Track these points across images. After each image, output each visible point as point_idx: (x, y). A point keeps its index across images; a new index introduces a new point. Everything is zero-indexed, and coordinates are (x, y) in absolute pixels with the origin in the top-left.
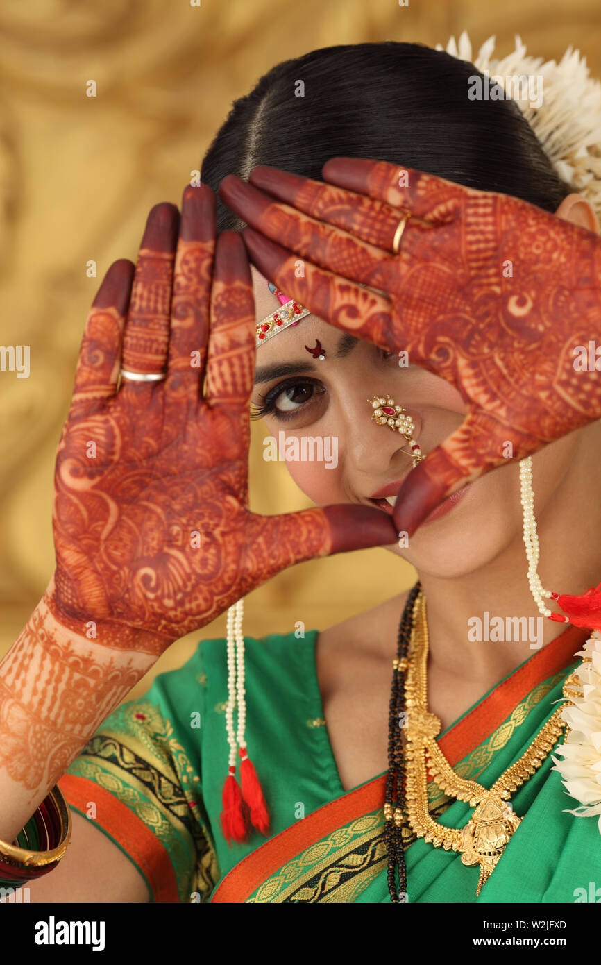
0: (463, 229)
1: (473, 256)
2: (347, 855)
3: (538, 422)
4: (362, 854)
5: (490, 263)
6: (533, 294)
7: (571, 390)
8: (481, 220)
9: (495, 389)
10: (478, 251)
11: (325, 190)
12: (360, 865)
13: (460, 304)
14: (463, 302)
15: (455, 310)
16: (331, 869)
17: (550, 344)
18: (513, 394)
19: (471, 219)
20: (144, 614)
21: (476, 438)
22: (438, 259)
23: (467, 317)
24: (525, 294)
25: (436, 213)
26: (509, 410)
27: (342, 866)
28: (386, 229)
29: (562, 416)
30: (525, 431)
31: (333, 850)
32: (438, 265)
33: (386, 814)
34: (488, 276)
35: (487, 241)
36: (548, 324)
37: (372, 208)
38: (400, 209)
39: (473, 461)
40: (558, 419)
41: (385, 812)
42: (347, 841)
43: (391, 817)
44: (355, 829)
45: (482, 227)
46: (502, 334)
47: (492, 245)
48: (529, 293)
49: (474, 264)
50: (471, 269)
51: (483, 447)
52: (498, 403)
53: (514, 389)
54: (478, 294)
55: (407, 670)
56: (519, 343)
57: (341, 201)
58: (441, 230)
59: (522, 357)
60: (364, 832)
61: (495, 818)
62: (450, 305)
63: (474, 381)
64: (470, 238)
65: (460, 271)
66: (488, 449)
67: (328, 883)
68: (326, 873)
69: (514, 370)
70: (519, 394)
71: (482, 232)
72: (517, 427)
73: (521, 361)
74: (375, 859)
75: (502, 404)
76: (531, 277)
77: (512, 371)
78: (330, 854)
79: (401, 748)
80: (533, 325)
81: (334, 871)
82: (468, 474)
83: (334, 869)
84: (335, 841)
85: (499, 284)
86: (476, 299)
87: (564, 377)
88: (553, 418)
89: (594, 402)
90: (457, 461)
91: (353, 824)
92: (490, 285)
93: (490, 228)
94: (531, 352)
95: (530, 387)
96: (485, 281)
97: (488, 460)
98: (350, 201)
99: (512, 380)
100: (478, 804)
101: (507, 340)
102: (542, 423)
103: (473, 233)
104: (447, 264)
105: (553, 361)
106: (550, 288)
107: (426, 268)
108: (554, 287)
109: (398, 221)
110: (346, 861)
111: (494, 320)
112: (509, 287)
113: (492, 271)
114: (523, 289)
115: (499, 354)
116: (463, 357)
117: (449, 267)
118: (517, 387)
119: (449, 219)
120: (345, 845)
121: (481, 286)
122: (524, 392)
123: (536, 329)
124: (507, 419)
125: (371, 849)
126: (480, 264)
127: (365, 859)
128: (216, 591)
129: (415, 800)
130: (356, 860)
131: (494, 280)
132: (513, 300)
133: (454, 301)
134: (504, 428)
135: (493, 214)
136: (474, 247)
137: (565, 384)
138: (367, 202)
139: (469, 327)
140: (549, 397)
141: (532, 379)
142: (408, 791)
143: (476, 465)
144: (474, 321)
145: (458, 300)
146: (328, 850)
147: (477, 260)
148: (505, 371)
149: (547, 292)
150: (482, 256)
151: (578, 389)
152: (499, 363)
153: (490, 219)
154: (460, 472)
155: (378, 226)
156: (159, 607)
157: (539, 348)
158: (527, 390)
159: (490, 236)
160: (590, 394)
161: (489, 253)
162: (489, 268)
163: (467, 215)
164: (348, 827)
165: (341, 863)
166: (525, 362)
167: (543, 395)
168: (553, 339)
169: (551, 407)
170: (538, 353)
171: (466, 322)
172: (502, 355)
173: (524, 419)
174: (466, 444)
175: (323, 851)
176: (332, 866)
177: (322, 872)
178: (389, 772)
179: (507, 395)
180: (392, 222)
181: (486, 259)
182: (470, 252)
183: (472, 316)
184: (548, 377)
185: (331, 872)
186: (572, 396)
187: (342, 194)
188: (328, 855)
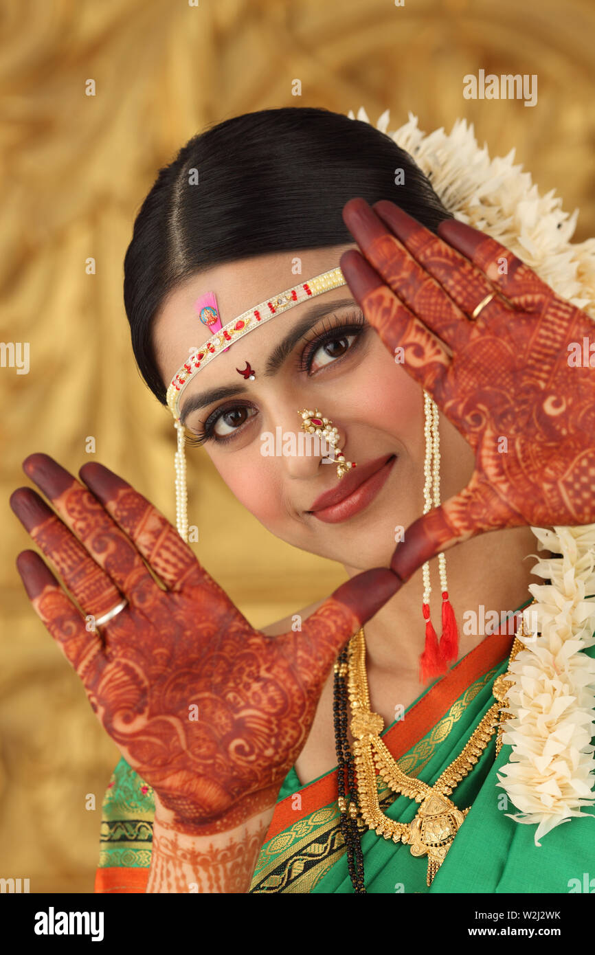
0: (540, 322)
1: (538, 348)
2: (309, 845)
3: (532, 507)
4: (323, 843)
5: (548, 360)
6: (570, 401)
7: (571, 492)
8: (557, 321)
9: (505, 466)
10: (544, 346)
11: (436, 242)
12: (322, 854)
13: (508, 383)
14: (511, 383)
15: (501, 387)
16: (295, 858)
17: (568, 448)
18: (520, 477)
19: (549, 317)
20: (256, 775)
21: (473, 504)
22: (507, 338)
23: (509, 397)
24: (564, 399)
25: (522, 300)
26: (511, 488)
27: (305, 855)
28: (476, 295)
29: (554, 510)
30: (518, 510)
31: (296, 840)
32: (505, 343)
33: (341, 807)
34: (541, 370)
35: (555, 340)
36: (572, 431)
37: (471, 272)
38: (494, 283)
39: (466, 524)
40: (550, 511)
41: (339, 805)
42: (308, 832)
43: (345, 809)
44: (314, 821)
45: (555, 328)
46: (529, 424)
47: (557, 345)
48: (567, 399)
49: (535, 355)
50: (531, 357)
51: (478, 514)
52: (503, 478)
53: (522, 472)
54: (526, 382)
55: (347, 674)
56: (541, 437)
57: (447, 256)
58: (521, 315)
59: (538, 449)
60: (323, 823)
61: (439, 812)
62: (499, 381)
63: (492, 453)
64: (543, 332)
65: (521, 356)
66: (481, 517)
67: (294, 871)
68: (291, 861)
69: (528, 458)
70: (526, 478)
71: (554, 332)
72: (512, 505)
73: (537, 452)
74: (335, 848)
75: (506, 481)
76: (576, 386)
77: (526, 458)
78: (293, 844)
79: (348, 747)
80: (558, 427)
81: (299, 860)
82: (459, 535)
83: (298, 857)
84: (297, 831)
85: (546, 381)
86: (522, 385)
87: (570, 479)
88: (547, 508)
89: (587, 510)
90: (451, 522)
91: (313, 816)
92: (539, 378)
93: (562, 331)
94: (550, 448)
95: (537, 476)
96: (536, 373)
97: (479, 525)
98: (454, 259)
99: (523, 465)
100: (423, 800)
101: (532, 431)
102: (535, 510)
103: (547, 329)
104: (512, 345)
105: (566, 462)
106: (587, 402)
107: (494, 342)
108: (591, 402)
109: (488, 293)
110: (308, 850)
111: (528, 409)
112: (553, 387)
113: (546, 367)
114: (564, 393)
115: (521, 440)
116: (492, 429)
117: (513, 349)
118: (526, 471)
119: (530, 309)
120: (306, 835)
121: (532, 376)
122: (531, 478)
123: (560, 430)
124: (507, 495)
125: (330, 838)
126: (540, 357)
127: (326, 848)
128: (295, 716)
129: (366, 793)
130: (318, 849)
131: (544, 375)
132: (551, 399)
133: (504, 379)
134: (501, 501)
135: (569, 321)
136: (542, 341)
137: (568, 486)
138: (468, 266)
139: (507, 406)
140: (551, 491)
141: (542, 470)
142: (359, 785)
143: (467, 528)
144: (512, 403)
145: (507, 380)
146: (292, 840)
147: (539, 353)
148: (520, 456)
149: (582, 404)
150: (545, 351)
151: (578, 494)
152: (518, 447)
153: (565, 324)
154: (452, 532)
155: (470, 289)
156: (265, 762)
157: (557, 448)
158: (534, 477)
159: (559, 338)
160: (586, 503)
161: (551, 352)
162: (545, 363)
163: (547, 312)
164: (308, 818)
165: (304, 852)
166: (540, 454)
167: (546, 487)
168: (572, 444)
169: (549, 499)
170: (555, 451)
171: (507, 402)
172: (523, 441)
173: (521, 500)
174: (463, 508)
175: (287, 841)
176: (296, 854)
177: (288, 860)
178: (338, 768)
179: (513, 475)
180: (483, 291)
181: (547, 355)
182: (537, 343)
183: (514, 399)
184: (557, 474)
185: (296, 861)
186: (570, 498)
187: (450, 251)
188: (291, 845)
